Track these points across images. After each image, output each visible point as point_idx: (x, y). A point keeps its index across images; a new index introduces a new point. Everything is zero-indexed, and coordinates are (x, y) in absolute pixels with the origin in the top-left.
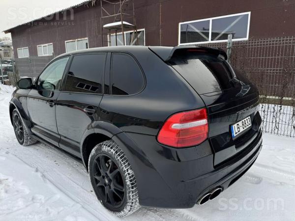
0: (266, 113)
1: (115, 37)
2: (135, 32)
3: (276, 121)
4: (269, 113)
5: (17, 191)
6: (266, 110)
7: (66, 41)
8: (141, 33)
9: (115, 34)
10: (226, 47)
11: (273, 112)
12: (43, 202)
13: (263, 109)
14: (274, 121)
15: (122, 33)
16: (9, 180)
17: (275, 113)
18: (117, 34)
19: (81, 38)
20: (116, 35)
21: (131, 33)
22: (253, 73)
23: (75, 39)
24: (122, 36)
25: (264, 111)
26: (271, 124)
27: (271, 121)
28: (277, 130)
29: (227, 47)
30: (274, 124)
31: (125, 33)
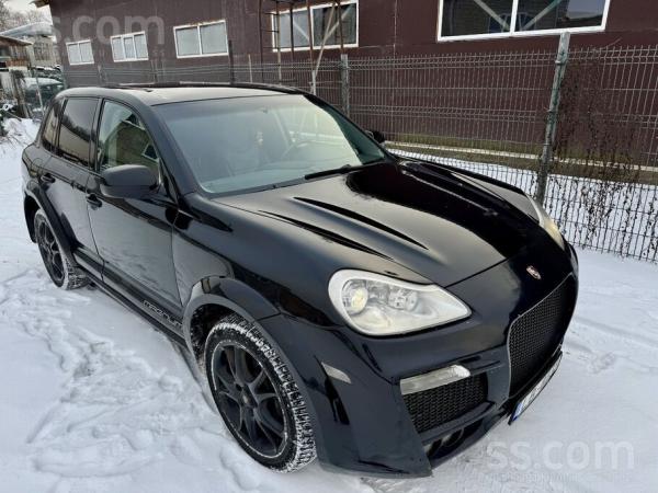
0: (632, 214)
1: (289, 17)
2: (336, 8)
3: (653, 233)
4: (639, 215)
5: (128, 368)
6: (634, 208)
7: (175, 28)
8: (349, 9)
9: (288, 11)
10: (553, 62)
11: (650, 213)
12: (181, 389)
13: (627, 206)
14: (649, 234)
15: (305, 9)
16: (106, 345)
17: (652, 216)
18: (294, 11)
19: (209, 20)
20: (291, 14)
21: (325, 10)
22: (612, 123)
23: (196, 21)
24: (306, 17)
25: (629, 210)
26: (641, 238)
27: (642, 233)
28: (652, 252)
29: (557, 62)
30: (648, 241)
31: (312, 8)
